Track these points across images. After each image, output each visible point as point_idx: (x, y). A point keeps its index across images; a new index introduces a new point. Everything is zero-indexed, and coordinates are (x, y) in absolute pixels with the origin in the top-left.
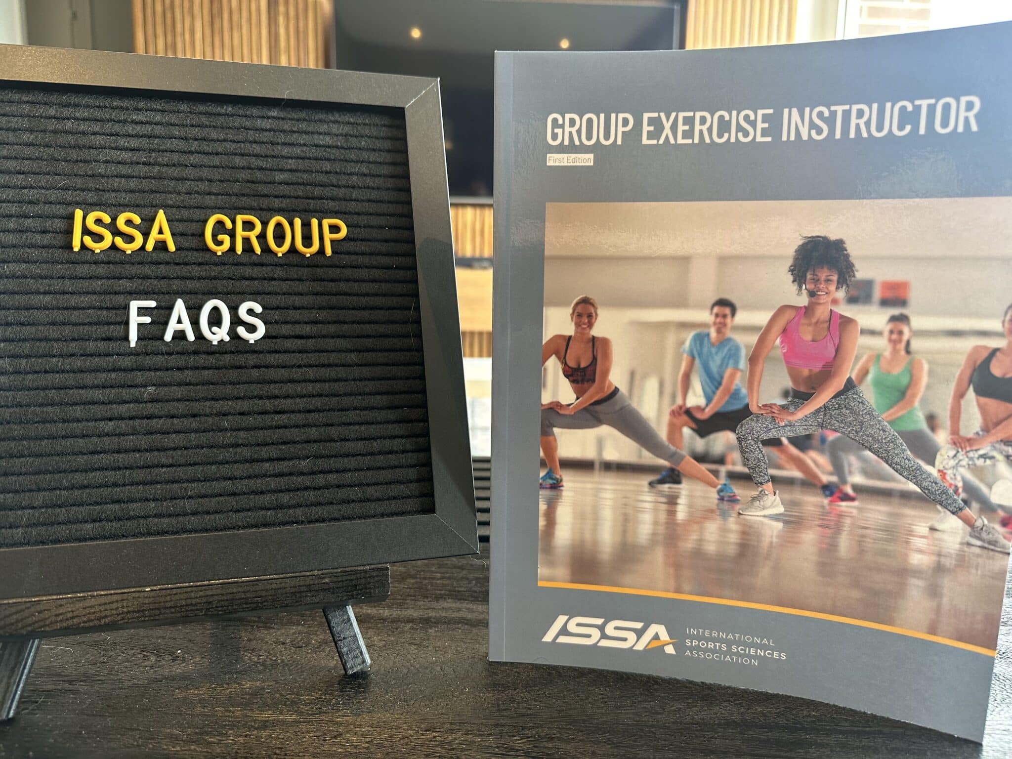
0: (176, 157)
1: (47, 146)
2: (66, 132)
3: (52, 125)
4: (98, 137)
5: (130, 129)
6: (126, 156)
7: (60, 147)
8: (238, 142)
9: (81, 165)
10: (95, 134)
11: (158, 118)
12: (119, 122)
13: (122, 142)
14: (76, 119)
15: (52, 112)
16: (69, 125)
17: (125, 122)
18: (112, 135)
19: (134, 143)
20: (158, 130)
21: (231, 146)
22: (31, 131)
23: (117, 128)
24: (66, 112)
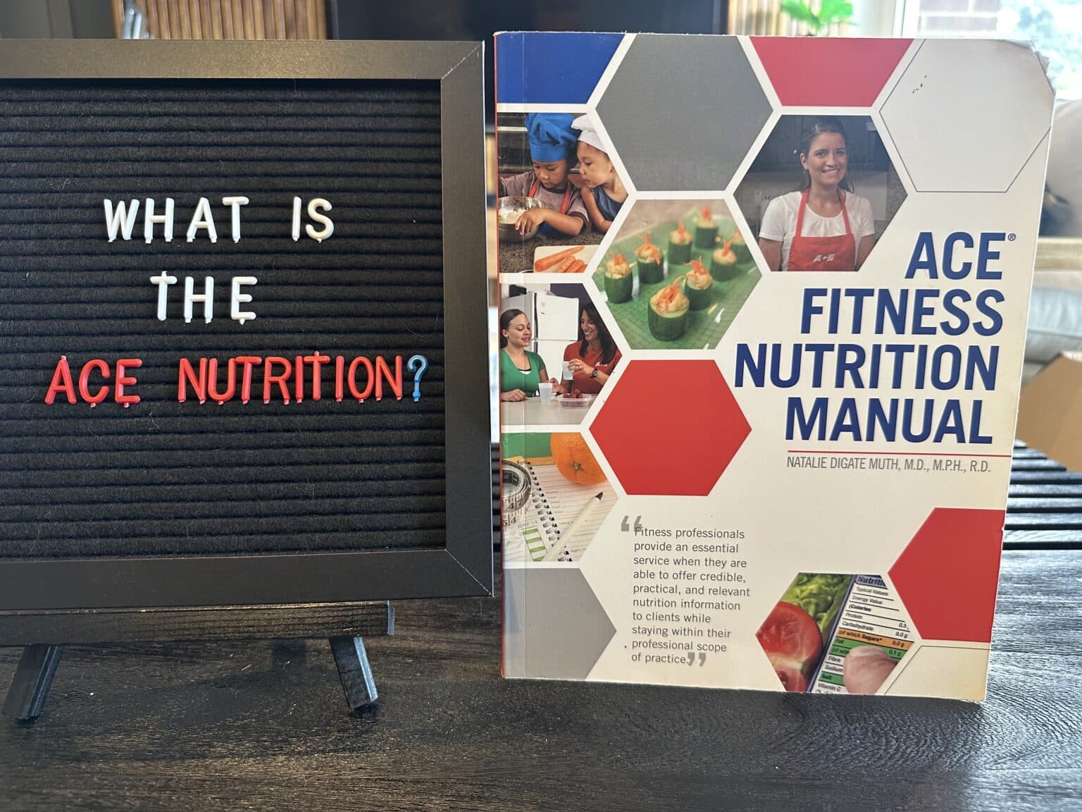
0: (191, 152)
1: (67, 146)
2: (85, 130)
3: (73, 123)
4: (117, 134)
5: (149, 122)
6: (143, 152)
7: (80, 146)
8: (259, 130)
9: (99, 164)
10: (113, 130)
11: (176, 108)
12: (136, 115)
13: (141, 138)
14: (95, 115)
15: (72, 107)
16: (89, 121)
17: (142, 115)
18: (129, 130)
19: (150, 137)
20: (176, 122)
21: (251, 136)
22: (52, 130)
23: (134, 122)
24: (85, 108)
